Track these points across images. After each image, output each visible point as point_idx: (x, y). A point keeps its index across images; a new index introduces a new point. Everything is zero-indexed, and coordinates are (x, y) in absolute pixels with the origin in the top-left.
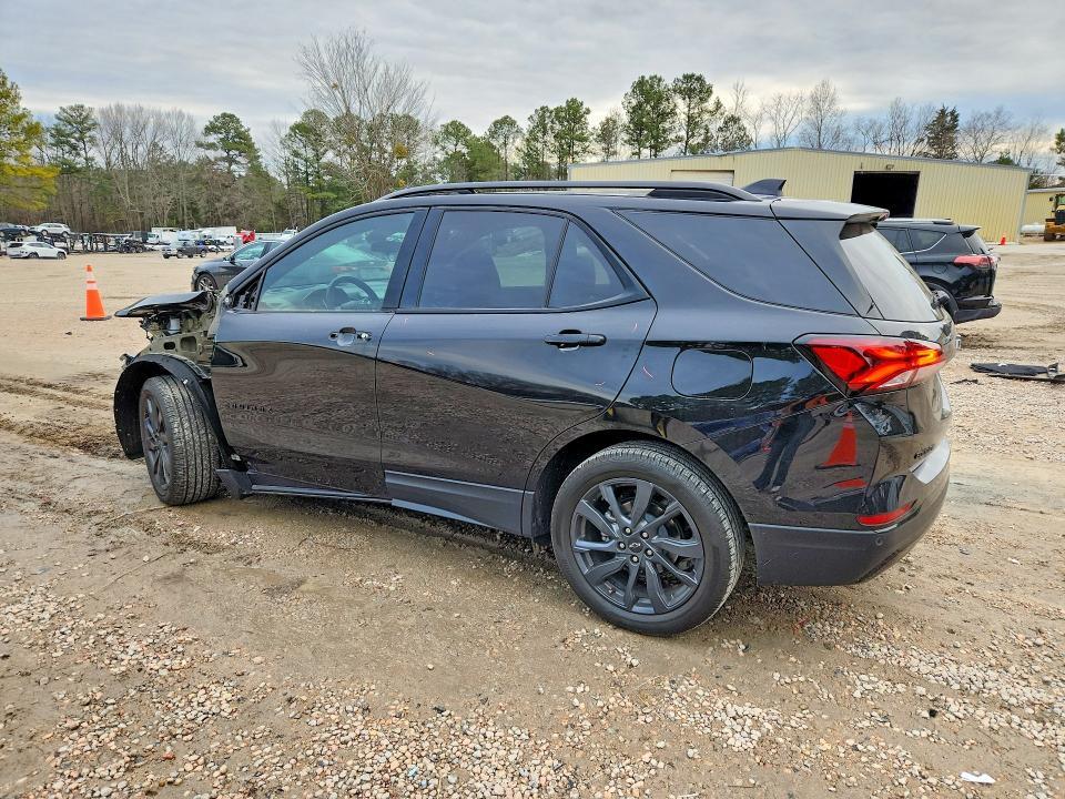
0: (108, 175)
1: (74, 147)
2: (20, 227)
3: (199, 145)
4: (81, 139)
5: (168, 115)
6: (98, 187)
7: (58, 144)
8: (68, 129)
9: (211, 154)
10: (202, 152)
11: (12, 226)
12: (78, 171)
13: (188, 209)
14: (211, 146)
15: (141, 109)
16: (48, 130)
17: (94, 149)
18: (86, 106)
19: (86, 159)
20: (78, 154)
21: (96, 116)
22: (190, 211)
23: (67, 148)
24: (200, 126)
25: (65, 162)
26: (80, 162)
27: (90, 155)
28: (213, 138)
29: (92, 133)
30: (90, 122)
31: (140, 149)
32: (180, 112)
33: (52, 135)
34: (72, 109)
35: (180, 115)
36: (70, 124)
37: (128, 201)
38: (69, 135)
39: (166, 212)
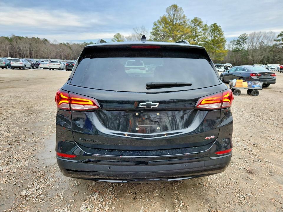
0: (247, 51)
1: (241, 45)
2: (221, 64)
3: (275, 40)
4: (243, 42)
5: (268, 33)
6: (244, 54)
7: (237, 44)
8: (241, 40)
9: (278, 43)
10: (275, 43)
11: (219, 64)
12: (240, 50)
13: (267, 59)
14: (279, 40)
15: (260, 32)
16: (236, 41)
17: (246, 44)
18: (246, 34)
19: (243, 47)
20: (241, 46)
21: (248, 36)
22: (267, 60)
23: (239, 45)
24: (277, 35)
25: (238, 48)
26: (241, 48)
27: (244, 46)
28: (280, 38)
29: (246, 40)
30: (246, 38)
31: (258, 43)
32: (272, 32)
33: (236, 42)
34: (243, 35)
35: (272, 33)
36: (241, 39)
37: (250, 58)
38: (240, 42)
39: (260, 60)
